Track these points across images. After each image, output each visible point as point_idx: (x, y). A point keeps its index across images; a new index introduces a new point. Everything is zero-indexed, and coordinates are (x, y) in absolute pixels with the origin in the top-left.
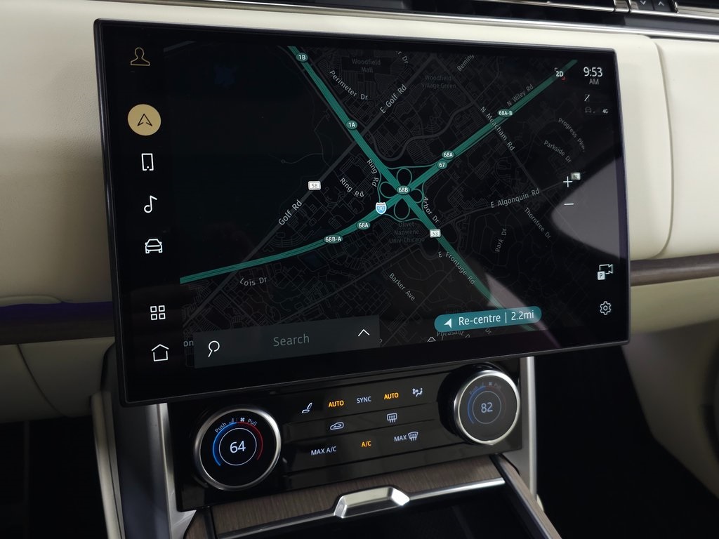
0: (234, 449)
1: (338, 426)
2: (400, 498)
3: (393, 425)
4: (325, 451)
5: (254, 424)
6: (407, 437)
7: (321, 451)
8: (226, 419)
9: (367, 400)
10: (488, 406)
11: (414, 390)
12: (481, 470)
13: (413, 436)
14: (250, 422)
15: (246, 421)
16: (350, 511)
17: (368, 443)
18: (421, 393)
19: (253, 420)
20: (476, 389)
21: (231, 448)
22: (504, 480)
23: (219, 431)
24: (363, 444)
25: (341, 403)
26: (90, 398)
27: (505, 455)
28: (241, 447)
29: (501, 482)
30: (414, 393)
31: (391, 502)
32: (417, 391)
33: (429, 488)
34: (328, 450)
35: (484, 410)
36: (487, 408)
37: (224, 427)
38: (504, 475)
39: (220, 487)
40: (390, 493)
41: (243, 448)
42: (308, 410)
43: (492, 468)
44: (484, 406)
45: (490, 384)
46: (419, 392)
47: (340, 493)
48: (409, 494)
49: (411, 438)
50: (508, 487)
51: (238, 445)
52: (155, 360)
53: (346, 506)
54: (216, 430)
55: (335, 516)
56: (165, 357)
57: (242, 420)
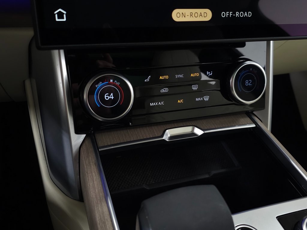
0: (107, 98)
1: (164, 90)
2: (199, 132)
3: (195, 91)
4: (158, 104)
5: (118, 84)
6: (203, 99)
7: (156, 104)
8: (102, 80)
9: (181, 76)
11: (207, 72)
12: (242, 120)
13: (206, 98)
14: (116, 83)
15: (114, 81)
16: (171, 138)
17: (181, 101)
18: (211, 74)
19: (118, 82)
20: (243, 72)
21: (105, 97)
22: (255, 125)
23: (98, 86)
24: (179, 101)
25: (167, 77)
26: (24, 82)
27: (254, 112)
28: (111, 97)
29: (254, 126)
30: (207, 74)
31: (193, 134)
32: (209, 73)
33: (214, 127)
34: (160, 103)
35: (247, 84)
36: (249, 83)
37: (100, 84)
38: (255, 122)
39: (100, 119)
40: (193, 129)
41: (112, 98)
42: (148, 80)
43: (248, 119)
44: (247, 82)
45: (251, 69)
46: (210, 74)
47: (166, 129)
49: (205, 99)
50: (258, 128)
51: (109, 95)
52: (57, 20)
53: (169, 136)
54: (96, 86)
55: (164, 140)
56: (63, 18)
57: (111, 81)
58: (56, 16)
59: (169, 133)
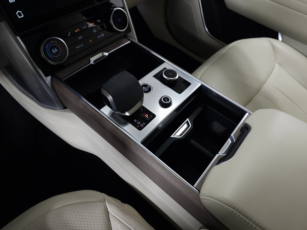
0: (54, 52)
1: (81, 38)
2: (106, 54)
3: (96, 33)
6: (101, 36)
7: (79, 47)
8: (47, 43)
9: (85, 27)
10: (120, 19)
12: (123, 41)
13: (103, 35)
15: (53, 42)
16: (94, 62)
19: (55, 41)
20: (115, 15)
24: (90, 41)
25: (78, 30)
27: (128, 35)
29: (130, 42)
31: (104, 56)
34: (81, 46)
35: (119, 21)
37: (47, 45)
38: (130, 40)
39: (54, 64)
40: (103, 54)
41: (57, 51)
42: (70, 35)
43: (126, 39)
45: (118, 12)
46: (99, 21)
47: (90, 58)
48: (108, 52)
50: (132, 42)
51: (54, 50)
52: (19, 17)
53: (93, 61)
54: (46, 47)
55: (91, 64)
56: (22, 16)
57: (52, 42)
58: (18, 15)
59: (92, 60)
